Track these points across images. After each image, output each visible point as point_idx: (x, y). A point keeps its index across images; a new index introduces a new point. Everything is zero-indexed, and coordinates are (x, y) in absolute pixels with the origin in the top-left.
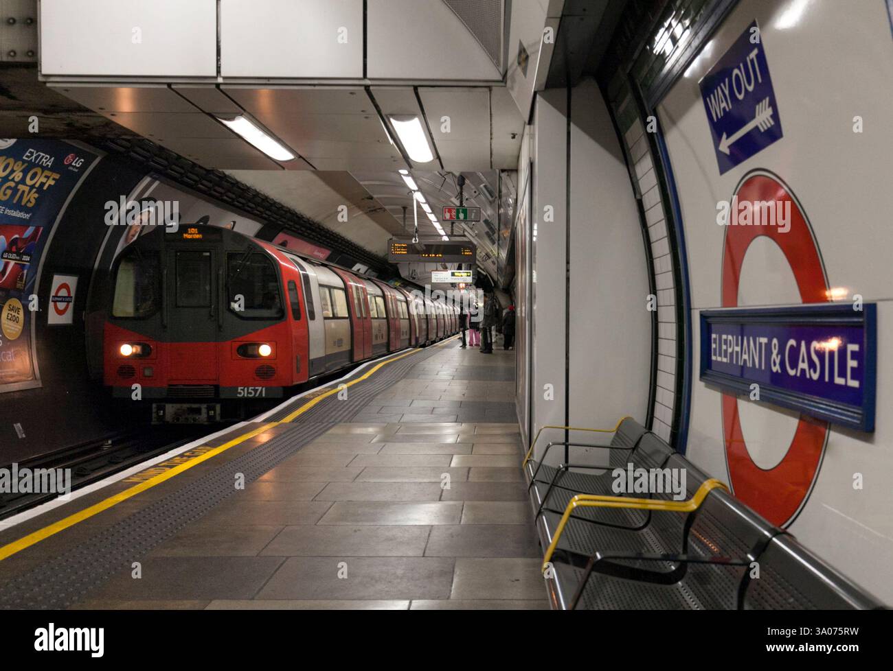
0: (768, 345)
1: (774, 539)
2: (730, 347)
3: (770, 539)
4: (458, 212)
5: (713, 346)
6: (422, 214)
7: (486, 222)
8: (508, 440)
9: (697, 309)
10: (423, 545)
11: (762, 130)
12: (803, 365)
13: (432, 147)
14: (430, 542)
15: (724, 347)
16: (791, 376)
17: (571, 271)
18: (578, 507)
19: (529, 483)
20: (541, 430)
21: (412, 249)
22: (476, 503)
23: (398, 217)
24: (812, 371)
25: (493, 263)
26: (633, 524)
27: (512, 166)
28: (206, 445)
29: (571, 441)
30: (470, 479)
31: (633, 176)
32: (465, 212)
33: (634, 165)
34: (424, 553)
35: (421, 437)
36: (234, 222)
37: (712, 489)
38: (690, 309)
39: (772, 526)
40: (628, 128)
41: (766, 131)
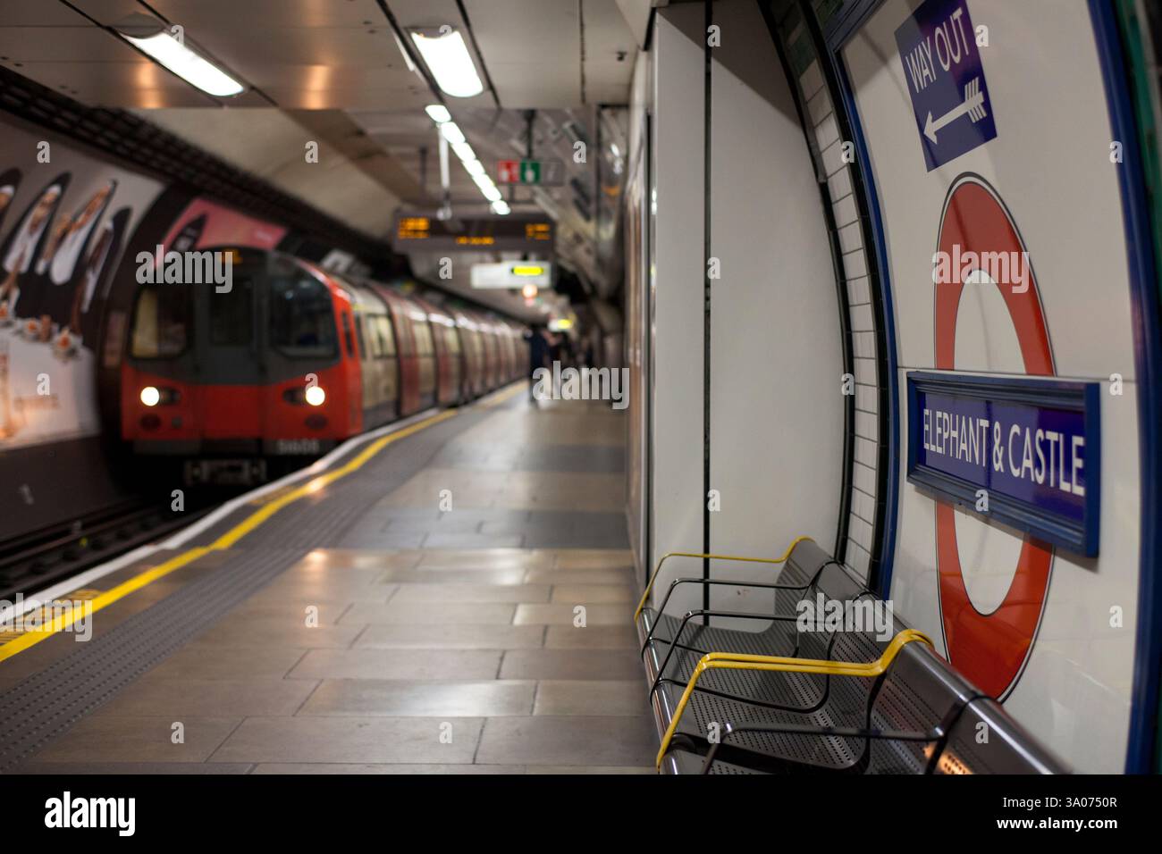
0: (990, 430)
1: (972, 706)
2: (946, 431)
3: (966, 704)
4: (523, 169)
5: (926, 427)
6: (455, 162)
7: (576, 184)
8: (612, 579)
9: (905, 368)
10: (472, 747)
11: (974, 121)
12: (1028, 463)
13: (481, 72)
14: (483, 742)
15: (939, 430)
16: (1014, 477)
17: (712, 299)
18: (709, 669)
19: (642, 643)
20: (664, 559)
21: (437, 228)
22: (557, 682)
23: (411, 167)
24: (1037, 472)
25: (588, 251)
26: (803, 704)
27: (621, 99)
28: (89, 586)
29: (712, 577)
30: (547, 644)
31: (812, 144)
32: (536, 167)
33: (814, 129)
34: (474, 759)
35: (459, 573)
36: (115, 184)
37: (906, 643)
38: (895, 367)
39: (972, 687)
40: (802, 72)
41: (977, 122)
